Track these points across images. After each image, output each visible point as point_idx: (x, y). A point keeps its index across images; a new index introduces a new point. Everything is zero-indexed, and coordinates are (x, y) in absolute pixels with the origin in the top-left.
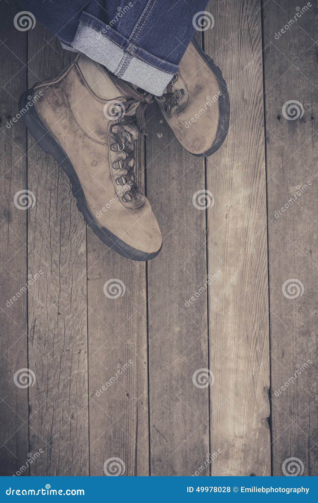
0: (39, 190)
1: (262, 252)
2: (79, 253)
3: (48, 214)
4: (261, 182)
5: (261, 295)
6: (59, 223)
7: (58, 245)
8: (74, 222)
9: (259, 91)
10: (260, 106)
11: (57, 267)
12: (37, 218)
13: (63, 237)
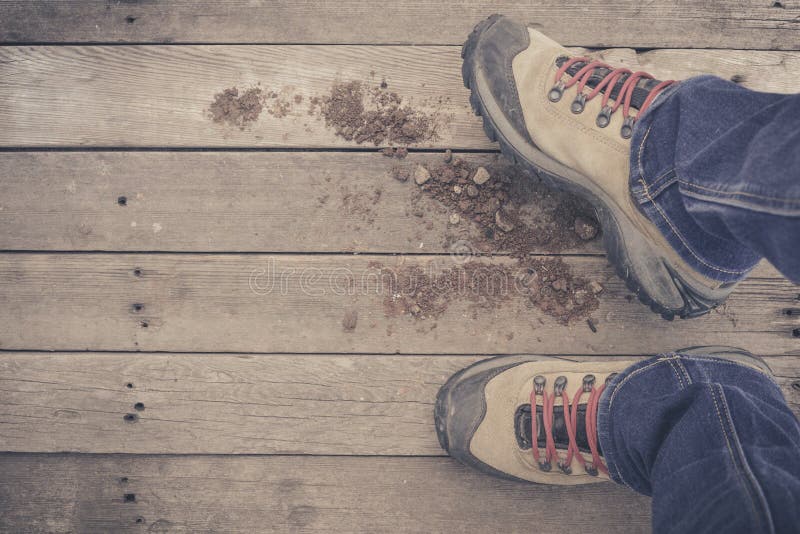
0: (247, 435)
1: (353, 54)
2: (353, 369)
3: (287, 420)
4: (233, 54)
5: (427, 58)
6: (303, 402)
7: (339, 404)
8: (300, 378)
9: (78, 52)
10: (103, 51)
11: (374, 406)
12: (292, 439)
13: (325, 396)
